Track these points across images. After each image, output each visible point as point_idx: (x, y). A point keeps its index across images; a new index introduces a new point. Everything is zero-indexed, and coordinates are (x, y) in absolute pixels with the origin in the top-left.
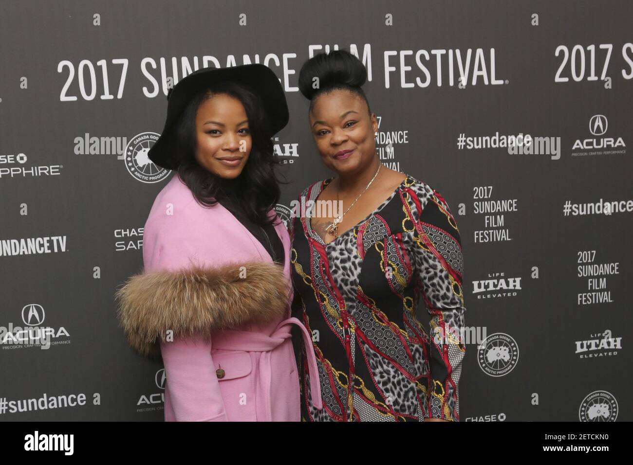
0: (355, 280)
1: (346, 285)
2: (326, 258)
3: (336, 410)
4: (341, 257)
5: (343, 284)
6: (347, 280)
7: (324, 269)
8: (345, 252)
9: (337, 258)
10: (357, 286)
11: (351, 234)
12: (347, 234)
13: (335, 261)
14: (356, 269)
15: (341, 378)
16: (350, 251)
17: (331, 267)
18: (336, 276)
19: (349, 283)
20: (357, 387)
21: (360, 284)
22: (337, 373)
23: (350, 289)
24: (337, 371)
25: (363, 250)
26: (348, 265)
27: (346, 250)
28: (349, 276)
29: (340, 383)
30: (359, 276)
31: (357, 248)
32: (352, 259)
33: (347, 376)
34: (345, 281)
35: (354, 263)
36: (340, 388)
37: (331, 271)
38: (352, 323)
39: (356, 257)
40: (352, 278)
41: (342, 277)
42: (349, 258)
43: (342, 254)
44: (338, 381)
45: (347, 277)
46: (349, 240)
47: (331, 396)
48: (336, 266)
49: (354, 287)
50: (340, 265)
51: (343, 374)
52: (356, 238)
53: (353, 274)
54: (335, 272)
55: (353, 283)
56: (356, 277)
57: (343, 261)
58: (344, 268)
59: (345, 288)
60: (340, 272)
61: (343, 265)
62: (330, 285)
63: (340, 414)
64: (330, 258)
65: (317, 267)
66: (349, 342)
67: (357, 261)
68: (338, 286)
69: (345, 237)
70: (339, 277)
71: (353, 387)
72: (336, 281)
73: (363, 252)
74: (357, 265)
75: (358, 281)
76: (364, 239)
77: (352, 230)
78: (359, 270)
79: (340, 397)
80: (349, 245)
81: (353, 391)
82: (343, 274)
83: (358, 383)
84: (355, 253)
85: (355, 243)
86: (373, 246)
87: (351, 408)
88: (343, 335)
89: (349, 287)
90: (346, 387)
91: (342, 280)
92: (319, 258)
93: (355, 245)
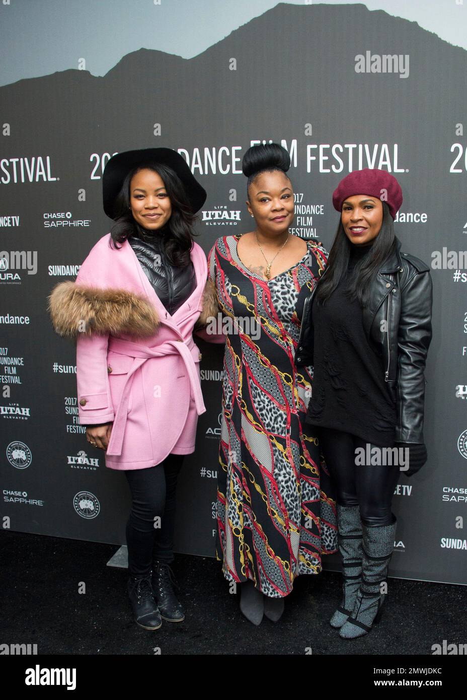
0: (293, 307)
1: (285, 310)
2: (268, 291)
3: (281, 402)
4: (282, 290)
5: (282, 311)
6: (286, 307)
7: (266, 299)
8: (285, 287)
9: (278, 291)
10: (293, 312)
11: (287, 275)
12: (283, 275)
13: (277, 293)
14: (294, 299)
15: (287, 378)
16: (289, 287)
17: (272, 297)
18: (277, 304)
19: (287, 309)
20: (300, 382)
21: (296, 310)
22: (283, 375)
23: (287, 314)
24: (283, 373)
25: (299, 286)
26: (287, 296)
27: (286, 285)
28: (288, 304)
29: (285, 381)
30: (296, 305)
31: (294, 284)
32: (291, 292)
33: (290, 376)
34: (284, 309)
35: (292, 295)
36: (285, 385)
37: (273, 301)
38: (289, 338)
39: (294, 291)
40: (290, 306)
41: (282, 305)
42: (289, 292)
43: (282, 288)
44: (284, 380)
45: (286, 305)
46: (287, 279)
47: (278, 391)
48: (277, 297)
49: (291, 312)
50: (281, 296)
51: (288, 375)
52: (292, 278)
53: (291, 303)
54: (276, 301)
55: (290, 310)
56: (293, 305)
57: (283, 293)
58: (285, 299)
59: (283, 313)
60: (281, 301)
61: (283, 296)
62: (270, 311)
63: (284, 405)
64: (272, 291)
65: (260, 298)
66: (290, 351)
67: (295, 294)
68: (277, 311)
69: (282, 277)
70: (279, 305)
71: (297, 382)
72: (276, 308)
73: (299, 288)
74: (295, 296)
75: (295, 308)
76: (298, 279)
77: (287, 272)
78: (296, 300)
79: (284, 391)
80: (288, 282)
81: (297, 385)
82: (283, 303)
83: (300, 379)
84: (293, 287)
85: (292, 281)
86: (305, 284)
87: (297, 398)
88: (285, 346)
89: (287, 312)
90: (290, 384)
91: (282, 307)
92: (262, 291)
93: (293, 283)
